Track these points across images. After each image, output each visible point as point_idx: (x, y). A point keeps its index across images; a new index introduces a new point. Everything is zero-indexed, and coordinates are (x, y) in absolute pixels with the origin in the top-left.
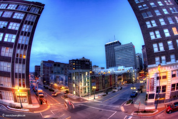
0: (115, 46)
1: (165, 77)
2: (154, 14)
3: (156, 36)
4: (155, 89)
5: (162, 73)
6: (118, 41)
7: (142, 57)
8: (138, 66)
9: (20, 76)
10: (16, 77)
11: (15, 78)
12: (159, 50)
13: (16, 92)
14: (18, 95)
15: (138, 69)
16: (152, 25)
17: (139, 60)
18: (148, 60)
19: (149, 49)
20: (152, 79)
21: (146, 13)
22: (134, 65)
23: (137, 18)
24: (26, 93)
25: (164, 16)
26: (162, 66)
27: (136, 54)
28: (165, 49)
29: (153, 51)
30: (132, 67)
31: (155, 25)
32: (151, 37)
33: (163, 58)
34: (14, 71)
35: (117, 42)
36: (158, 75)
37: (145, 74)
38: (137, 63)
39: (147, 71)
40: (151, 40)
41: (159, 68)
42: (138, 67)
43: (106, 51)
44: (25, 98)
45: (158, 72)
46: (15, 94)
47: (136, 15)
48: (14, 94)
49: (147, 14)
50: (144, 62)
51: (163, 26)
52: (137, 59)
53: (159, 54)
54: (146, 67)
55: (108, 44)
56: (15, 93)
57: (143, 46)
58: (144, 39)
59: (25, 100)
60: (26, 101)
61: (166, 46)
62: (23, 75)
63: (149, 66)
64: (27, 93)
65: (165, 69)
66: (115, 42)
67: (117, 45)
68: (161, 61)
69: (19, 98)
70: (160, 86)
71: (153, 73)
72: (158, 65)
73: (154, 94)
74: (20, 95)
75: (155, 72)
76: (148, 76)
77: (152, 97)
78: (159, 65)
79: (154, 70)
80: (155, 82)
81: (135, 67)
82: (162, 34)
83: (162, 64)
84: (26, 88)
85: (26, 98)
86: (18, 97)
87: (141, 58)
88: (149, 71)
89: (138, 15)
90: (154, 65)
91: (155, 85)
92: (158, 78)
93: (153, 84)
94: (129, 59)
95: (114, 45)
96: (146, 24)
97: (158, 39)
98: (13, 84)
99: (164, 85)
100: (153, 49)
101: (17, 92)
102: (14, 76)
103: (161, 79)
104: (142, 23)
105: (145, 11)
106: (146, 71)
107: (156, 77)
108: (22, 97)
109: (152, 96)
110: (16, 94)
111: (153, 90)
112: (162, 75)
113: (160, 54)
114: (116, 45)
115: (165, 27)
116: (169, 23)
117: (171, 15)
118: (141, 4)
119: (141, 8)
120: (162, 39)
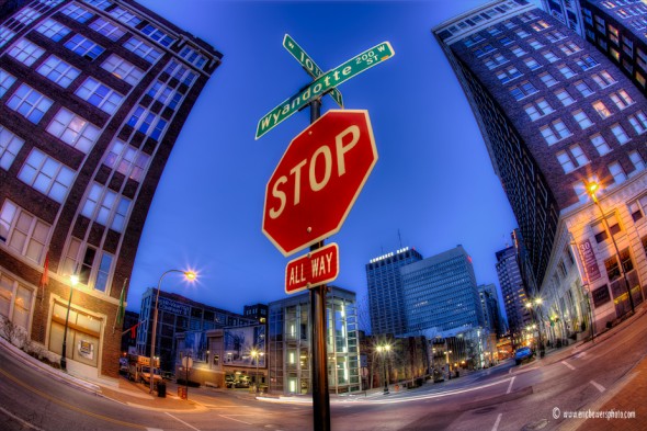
2: (540, 85)
3: (558, 136)
4: (602, 268)
6: (412, 250)
9: (98, 234)
10: (79, 234)
11: (69, 236)
13: (53, 296)
14: (61, 312)
16: (542, 113)
20: (583, 243)
24: (99, 315)
28: (589, 158)
31: (548, 111)
34: (76, 208)
44: (88, 340)
46: (47, 305)
48: (42, 300)
51: (570, 106)
56: (47, 297)
59: (86, 348)
60: (90, 356)
62: (114, 236)
64: (105, 317)
65: (608, 204)
67: (409, 263)
69: (58, 331)
70: (612, 255)
71: (580, 225)
73: (606, 286)
74: (73, 318)
75: (586, 224)
77: (603, 298)
79: (580, 217)
80: (595, 251)
82: (572, 125)
84: (105, 295)
85: (95, 341)
86: (55, 320)
90: (576, 205)
91: (597, 257)
92: (600, 237)
93: (593, 257)
96: (527, 114)
97: (566, 140)
98: (54, 254)
99: (621, 250)
101: (58, 298)
102: (69, 225)
103: (607, 237)
107: (593, 236)
108: (78, 330)
109: (603, 292)
110: (51, 302)
111: (599, 273)
112: (606, 225)
114: (405, 261)
115: (573, 108)
116: (582, 96)
117: (584, 77)
118: (504, 69)
119: (505, 79)
120: (575, 136)
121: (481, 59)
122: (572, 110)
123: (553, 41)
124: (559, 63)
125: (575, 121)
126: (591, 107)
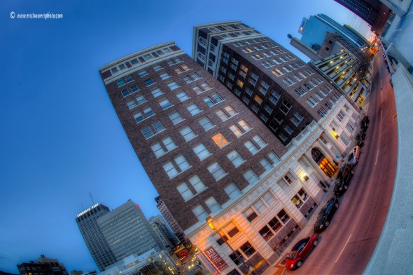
0: (98, 217)
1: (234, 232)
2: (168, 123)
3: (178, 169)
4: (228, 261)
5: (223, 230)
6: (101, 205)
7: (164, 221)
8: (164, 241)
12: (194, 191)
15: (167, 247)
16: (165, 149)
17: (161, 229)
18: (179, 223)
19: (171, 199)
20: (208, 250)
21: (151, 126)
22: (155, 243)
23: (132, 143)
25: (191, 122)
26: (216, 218)
27: (148, 220)
28: (206, 184)
29: (183, 200)
30: (153, 250)
31: (171, 147)
32: (169, 174)
33: (211, 201)
35: (98, 207)
36: (218, 237)
37: (189, 250)
38: (159, 236)
39: (189, 242)
40: (170, 182)
41: (210, 225)
42: (165, 245)
43: (83, 233)
45: (213, 231)
47: (129, 138)
49: (152, 129)
50: (173, 228)
51: (191, 141)
52: (156, 228)
53: (197, 200)
54: (181, 236)
55: (81, 216)
57: (157, 199)
58: (154, 183)
61: (207, 179)
63: (187, 232)
65: (224, 219)
66: (95, 209)
67: (101, 215)
68: (207, 210)
70: (235, 250)
71: (203, 239)
72: (205, 221)
73: (235, 270)
75: (207, 236)
76: (197, 249)
78: (207, 219)
79: (202, 233)
80: (219, 252)
81: (160, 246)
82: (192, 158)
83: (212, 215)
87: (163, 223)
88: (192, 240)
89: (133, 137)
90: (197, 225)
91: (222, 255)
92: (221, 241)
93: (219, 256)
94: (137, 236)
95: (95, 215)
96: (152, 151)
97: (185, 172)
99: (242, 244)
100: (179, 196)
103: (227, 239)
104: (144, 151)
105: (149, 123)
106: (186, 243)
107: (215, 242)
111: (226, 264)
112: (225, 232)
113: (200, 199)
114: (99, 213)
115: (195, 142)
116: (204, 130)
117: (207, 113)
118: (140, 109)
119: (140, 118)
120: (194, 168)
121: (125, 100)
122: (193, 144)
123: (189, 82)
124: (188, 102)
125: (194, 154)
126: (211, 140)
